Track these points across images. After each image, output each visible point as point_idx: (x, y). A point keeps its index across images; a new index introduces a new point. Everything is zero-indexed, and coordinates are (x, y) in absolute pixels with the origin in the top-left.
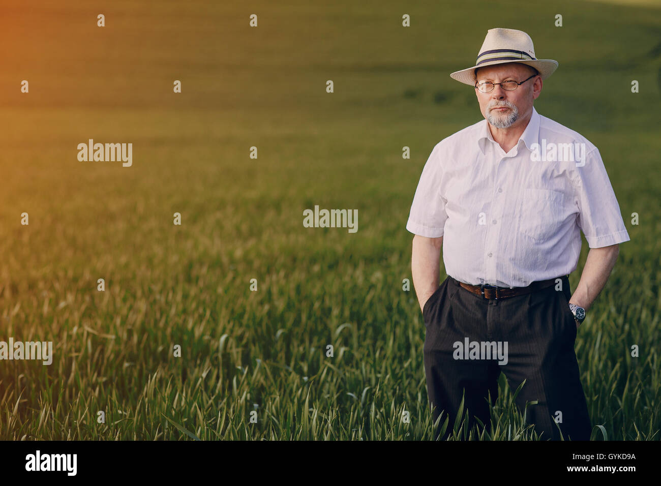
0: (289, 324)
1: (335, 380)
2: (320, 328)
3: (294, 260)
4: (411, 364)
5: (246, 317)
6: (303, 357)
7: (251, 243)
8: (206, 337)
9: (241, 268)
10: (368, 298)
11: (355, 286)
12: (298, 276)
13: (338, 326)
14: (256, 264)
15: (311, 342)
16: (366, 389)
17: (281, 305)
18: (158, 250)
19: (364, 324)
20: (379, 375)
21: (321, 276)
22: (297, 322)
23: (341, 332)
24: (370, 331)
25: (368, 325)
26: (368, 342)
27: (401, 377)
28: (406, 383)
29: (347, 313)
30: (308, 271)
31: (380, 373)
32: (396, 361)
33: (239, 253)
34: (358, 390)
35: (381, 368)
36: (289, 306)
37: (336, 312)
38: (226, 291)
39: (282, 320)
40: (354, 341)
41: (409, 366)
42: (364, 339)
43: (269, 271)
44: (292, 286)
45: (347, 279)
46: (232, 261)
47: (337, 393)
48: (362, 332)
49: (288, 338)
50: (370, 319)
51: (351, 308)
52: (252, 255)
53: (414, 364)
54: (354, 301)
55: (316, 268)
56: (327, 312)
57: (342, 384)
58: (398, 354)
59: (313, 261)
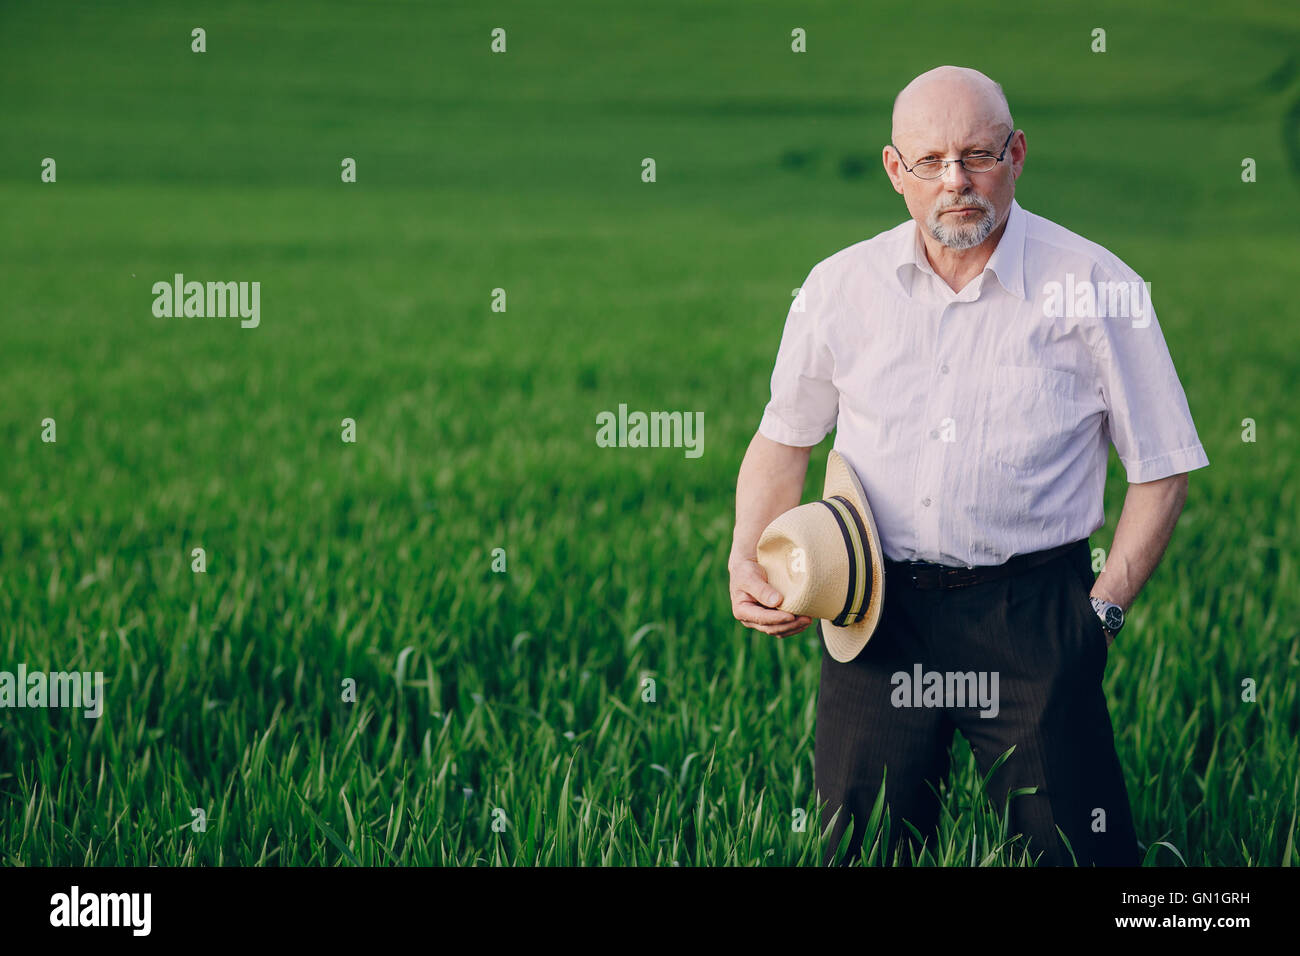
0: (542, 623)
1: (627, 738)
2: (601, 631)
3: (555, 491)
4: (780, 706)
5: (455, 608)
6: (566, 691)
7: (471, 456)
8: (372, 650)
9: (447, 508)
10: (701, 570)
11: (674, 545)
12: (563, 525)
13: (638, 627)
14: (480, 499)
15: (582, 659)
16: (689, 758)
17: (525, 582)
18: (284, 470)
19: (690, 623)
20: (717, 728)
21: (605, 526)
22: (557, 619)
23: (644, 640)
24: (702, 636)
25: (698, 625)
26: (697, 659)
27: (761, 734)
28: (770, 744)
29: (657, 599)
30: (583, 516)
31: (718, 723)
32: (752, 700)
33: (444, 478)
34: (673, 760)
35: (720, 714)
36: (542, 586)
37: (634, 599)
38: (416, 554)
39: (527, 614)
40: (669, 659)
41: (777, 708)
42: (689, 655)
43: (504, 516)
44: (548, 545)
45: (657, 531)
46: (431, 494)
47: (632, 763)
48: (685, 640)
49: (536, 651)
50: (701, 614)
51: (665, 590)
52: (471, 483)
53: (787, 705)
54: (671, 577)
55: (598, 509)
56: (617, 599)
57: (642, 746)
58: (756, 687)
59: (592, 494)
